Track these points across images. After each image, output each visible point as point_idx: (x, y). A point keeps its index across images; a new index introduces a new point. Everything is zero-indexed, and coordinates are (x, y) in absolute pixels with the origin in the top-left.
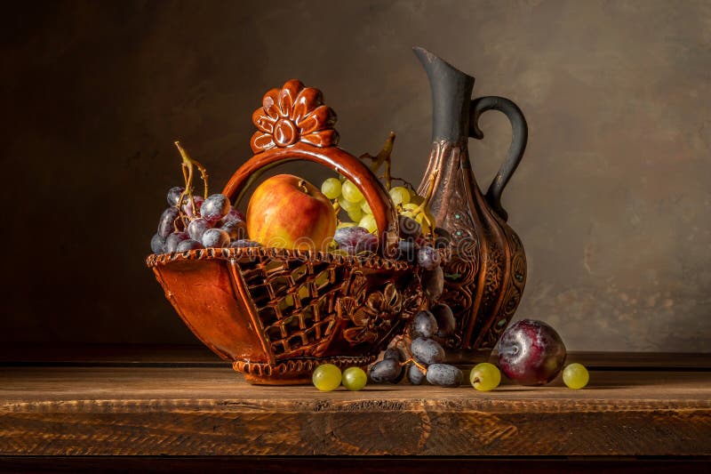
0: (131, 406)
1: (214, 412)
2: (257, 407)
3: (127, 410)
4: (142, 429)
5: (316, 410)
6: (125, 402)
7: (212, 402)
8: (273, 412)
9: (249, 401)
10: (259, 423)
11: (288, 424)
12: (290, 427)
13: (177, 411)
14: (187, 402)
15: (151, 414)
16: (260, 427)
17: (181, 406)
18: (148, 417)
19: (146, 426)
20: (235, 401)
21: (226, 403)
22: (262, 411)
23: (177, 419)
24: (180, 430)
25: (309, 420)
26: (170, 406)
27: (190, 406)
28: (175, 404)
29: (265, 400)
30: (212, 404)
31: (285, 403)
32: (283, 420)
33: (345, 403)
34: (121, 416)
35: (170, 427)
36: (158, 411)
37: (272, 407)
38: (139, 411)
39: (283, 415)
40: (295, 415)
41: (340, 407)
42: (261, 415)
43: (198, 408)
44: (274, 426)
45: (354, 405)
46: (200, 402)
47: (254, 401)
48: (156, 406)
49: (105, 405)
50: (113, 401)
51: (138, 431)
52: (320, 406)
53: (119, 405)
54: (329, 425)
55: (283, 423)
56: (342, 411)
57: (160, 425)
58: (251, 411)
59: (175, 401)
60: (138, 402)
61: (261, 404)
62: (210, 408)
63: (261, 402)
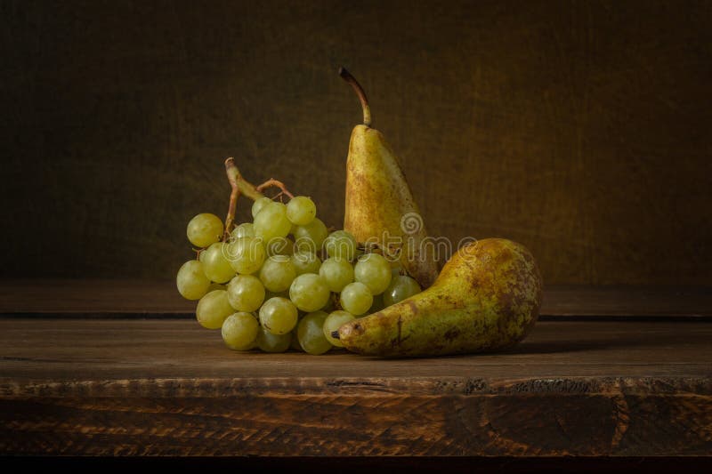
0: (206, 387)
1: (322, 395)
2: (383, 388)
3: (199, 394)
4: (221, 419)
5: (466, 392)
6: (197, 381)
7: (319, 381)
8: (406, 396)
9: (372, 380)
10: (386, 411)
11: (428, 412)
12: (429, 416)
13: (270, 394)
14: (283, 381)
15: (233, 398)
16: (388, 417)
17: (276, 387)
18: (230, 403)
19: (227, 416)
20: (352, 380)
21: (339, 383)
22: (391, 395)
23: (271, 406)
24: (274, 421)
25: (457, 407)
26: (260, 388)
27: (287, 388)
28: (268, 384)
29: (396, 379)
30: (319, 384)
31: (424, 383)
32: (420, 407)
33: (508, 383)
34: (191, 401)
35: (261, 418)
36: (244, 394)
37: (404, 388)
38: (217, 394)
39: (421, 400)
40: (435, 400)
41: (501, 389)
42: (390, 400)
43: (299, 390)
44: (408, 415)
45: (522, 386)
46: (303, 381)
47: (379, 380)
48: (241, 387)
49: (169, 386)
50: (180, 380)
51: (216, 422)
52: (472, 387)
53: (189, 386)
54: (485, 414)
55: (419, 411)
56: (503, 394)
57: (247, 414)
58: (375, 395)
59: (267, 381)
60: (215, 381)
61: (388, 384)
62: (317, 390)
63: (389, 381)
